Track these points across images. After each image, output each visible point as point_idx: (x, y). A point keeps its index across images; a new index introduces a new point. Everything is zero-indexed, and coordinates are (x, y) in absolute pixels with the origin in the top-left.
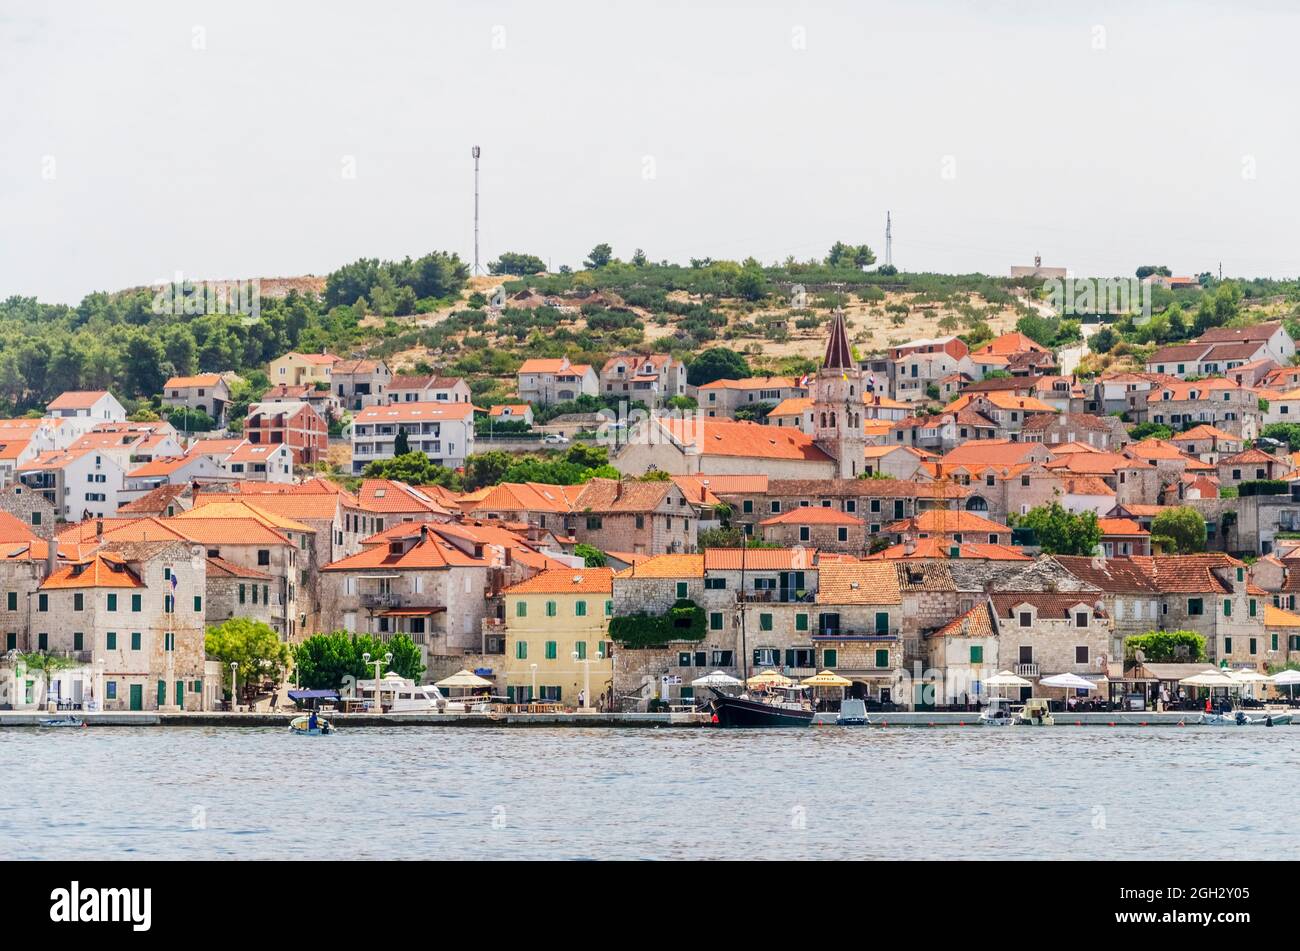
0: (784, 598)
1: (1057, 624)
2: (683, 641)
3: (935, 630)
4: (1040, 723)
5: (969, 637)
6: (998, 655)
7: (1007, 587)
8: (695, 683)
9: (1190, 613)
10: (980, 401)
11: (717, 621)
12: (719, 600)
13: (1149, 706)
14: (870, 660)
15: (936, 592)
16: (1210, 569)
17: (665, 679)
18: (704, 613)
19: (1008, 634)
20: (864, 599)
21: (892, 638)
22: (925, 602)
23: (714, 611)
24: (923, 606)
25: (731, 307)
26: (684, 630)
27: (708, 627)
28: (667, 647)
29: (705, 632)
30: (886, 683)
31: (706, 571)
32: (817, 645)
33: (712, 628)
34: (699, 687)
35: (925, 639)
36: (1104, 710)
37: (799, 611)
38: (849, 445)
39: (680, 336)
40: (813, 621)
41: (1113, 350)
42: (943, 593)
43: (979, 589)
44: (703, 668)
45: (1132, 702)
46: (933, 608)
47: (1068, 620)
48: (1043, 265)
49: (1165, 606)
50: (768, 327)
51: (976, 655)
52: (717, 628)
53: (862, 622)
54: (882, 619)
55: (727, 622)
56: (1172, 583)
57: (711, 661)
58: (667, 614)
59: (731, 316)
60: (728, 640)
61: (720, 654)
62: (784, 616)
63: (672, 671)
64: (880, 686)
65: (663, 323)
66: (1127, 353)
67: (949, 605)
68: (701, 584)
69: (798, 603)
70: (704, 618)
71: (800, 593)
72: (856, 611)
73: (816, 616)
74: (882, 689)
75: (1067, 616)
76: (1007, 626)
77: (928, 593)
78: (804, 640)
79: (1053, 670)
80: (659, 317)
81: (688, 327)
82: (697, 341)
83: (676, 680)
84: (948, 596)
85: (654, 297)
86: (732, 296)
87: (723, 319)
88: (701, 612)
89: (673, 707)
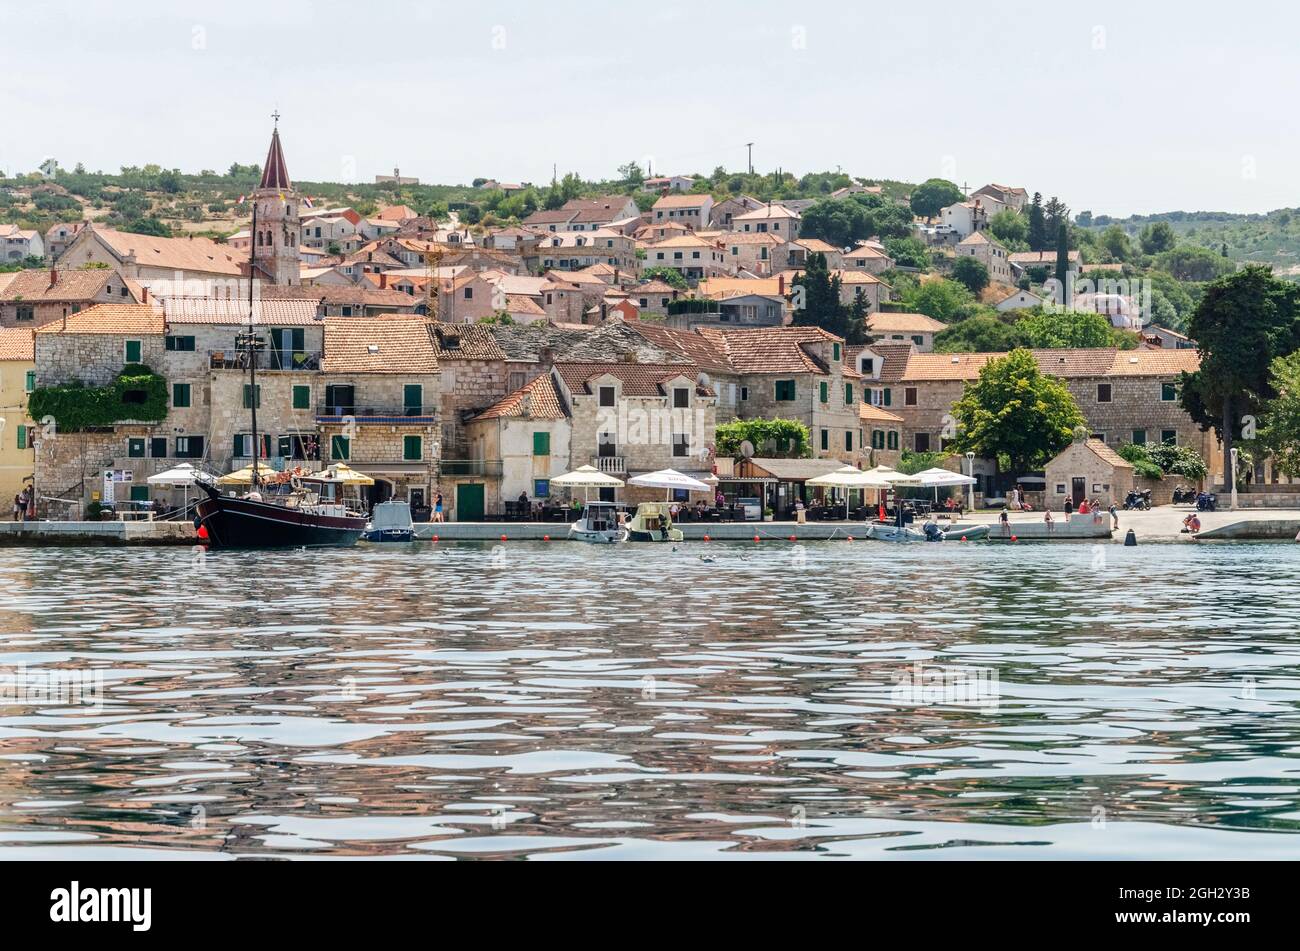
0: (275, 364)
1: (649, 403)
2: (135, 422)
3: (478, 411)
4: (665, 539)
5: (532, 420)
6: (570, 444)
7: (571, 356)
8: (152, 480)
9: (777, 399)
10: (391, 244)
11: (182, 396)
12: (185, 366)
13: (768, 514)
14: (396, 449)
15: (479, 360)
16: (799, 344)
17: (109, 475)
18: (164, 383)
19: (583, 415)
20: (388, 367)
21: (427, 419)
22: (464, 374)
23: (178, 381)
24: (461, 379)
25: (154, 197)
26: (136, 406)
27: (170, 404)
28: (111, 430)
29: (166, 410)
30: (418, 482)
31: (167, 326)
32: (322, 430)
33: (175, 405)
34: (157, 486)
35: (465, 423)
36: (717, 520)
37: (296, 382)
38: (285, 263)
39: (113, 216)
40: (317, 395)
41: (482, 221)
42: (488, 362)
43: (533, 358)
44: (162, 459)
45: (746, 508)
46: (475, 383)
47: (663, 398)
48: (401, 175)
49: (745, 390)
50: (186, 210)
51: (541, 444)
52: (182, 405)
53: (385, 397)
54: (413, 394)
55: (196, 397)
56: (752, 361)
57: (174, 450)
58: (111, 384)
59: (156, 202)
60: (198, 421)
61: (186, 440)
62: (277, 388)
63: (118, 462)
64: (410, 487)
65: (99, 207)
66: (494, 224)
67: (495, 379)
68: (160, 343)
69: (296, 370)
70: (165, 390)
71: (299, 358)
72: (378, 383)
73: (322, 389)
74: (413, 490)
75: (662, 393)
76: (581, 405)
77: (469, 361)
78: (302, 423)
79: (643, 465)
80: (95, 202)
81: (119, 210)
82: (127, 219)
83: (124, 475)
84: (495, 366)
85: (92, 188)
86: (156, 190)
87: (148, 204)
88: (160, 382)
89: (121, 514)
